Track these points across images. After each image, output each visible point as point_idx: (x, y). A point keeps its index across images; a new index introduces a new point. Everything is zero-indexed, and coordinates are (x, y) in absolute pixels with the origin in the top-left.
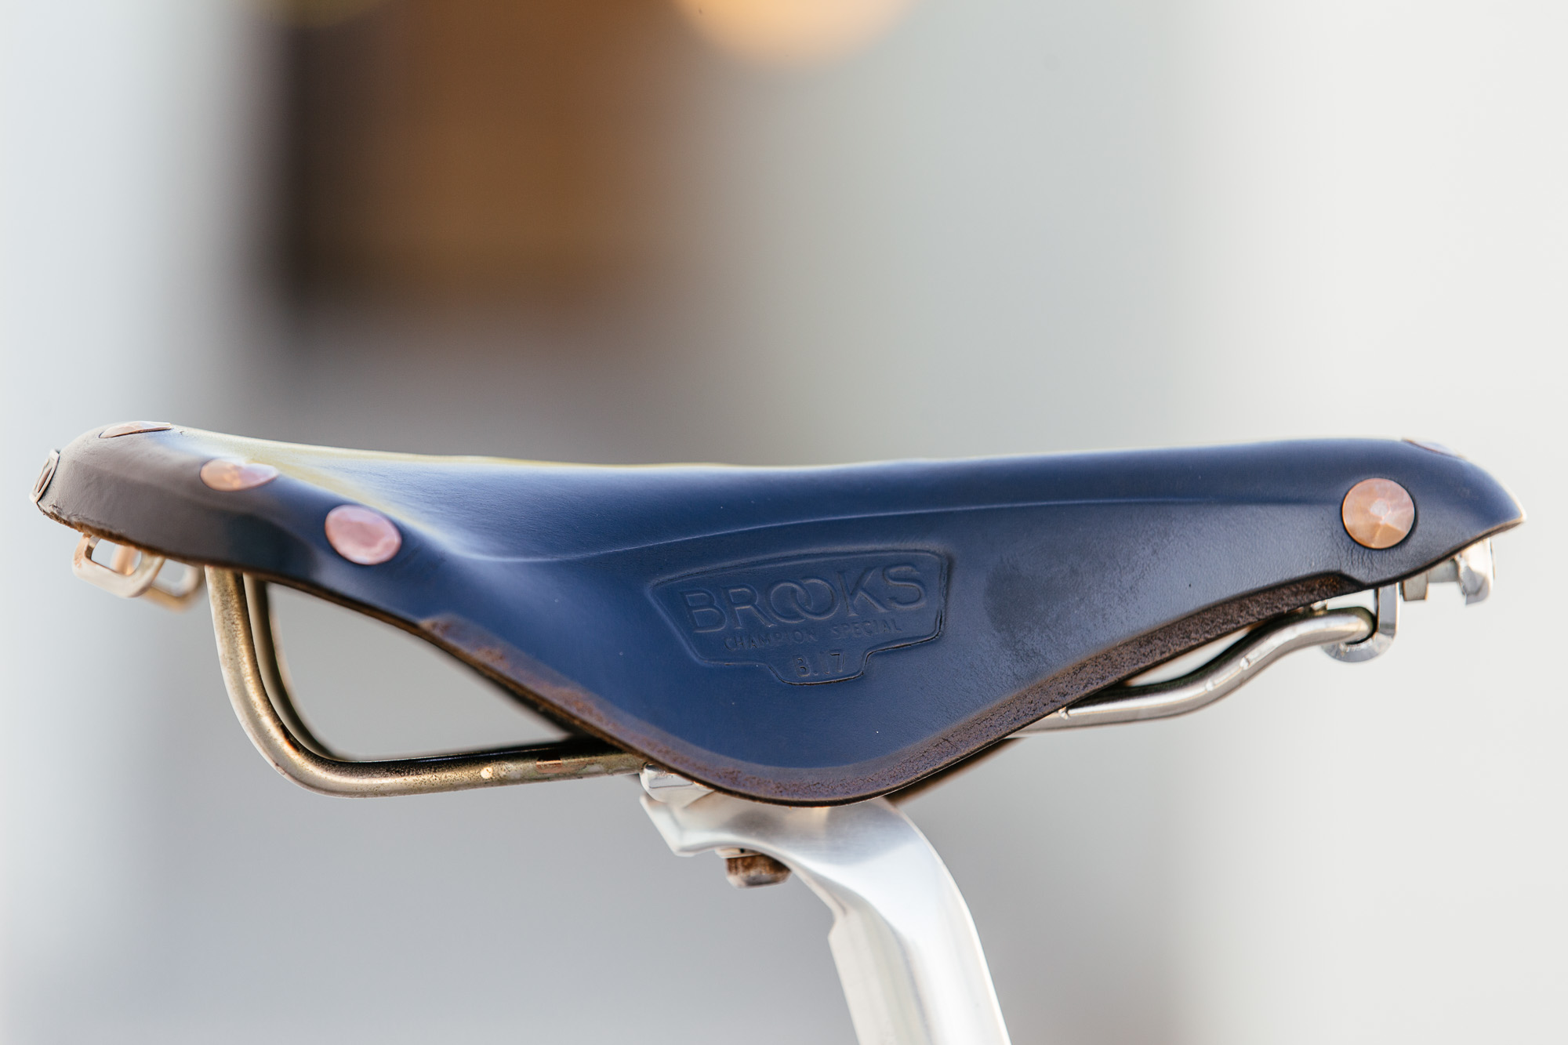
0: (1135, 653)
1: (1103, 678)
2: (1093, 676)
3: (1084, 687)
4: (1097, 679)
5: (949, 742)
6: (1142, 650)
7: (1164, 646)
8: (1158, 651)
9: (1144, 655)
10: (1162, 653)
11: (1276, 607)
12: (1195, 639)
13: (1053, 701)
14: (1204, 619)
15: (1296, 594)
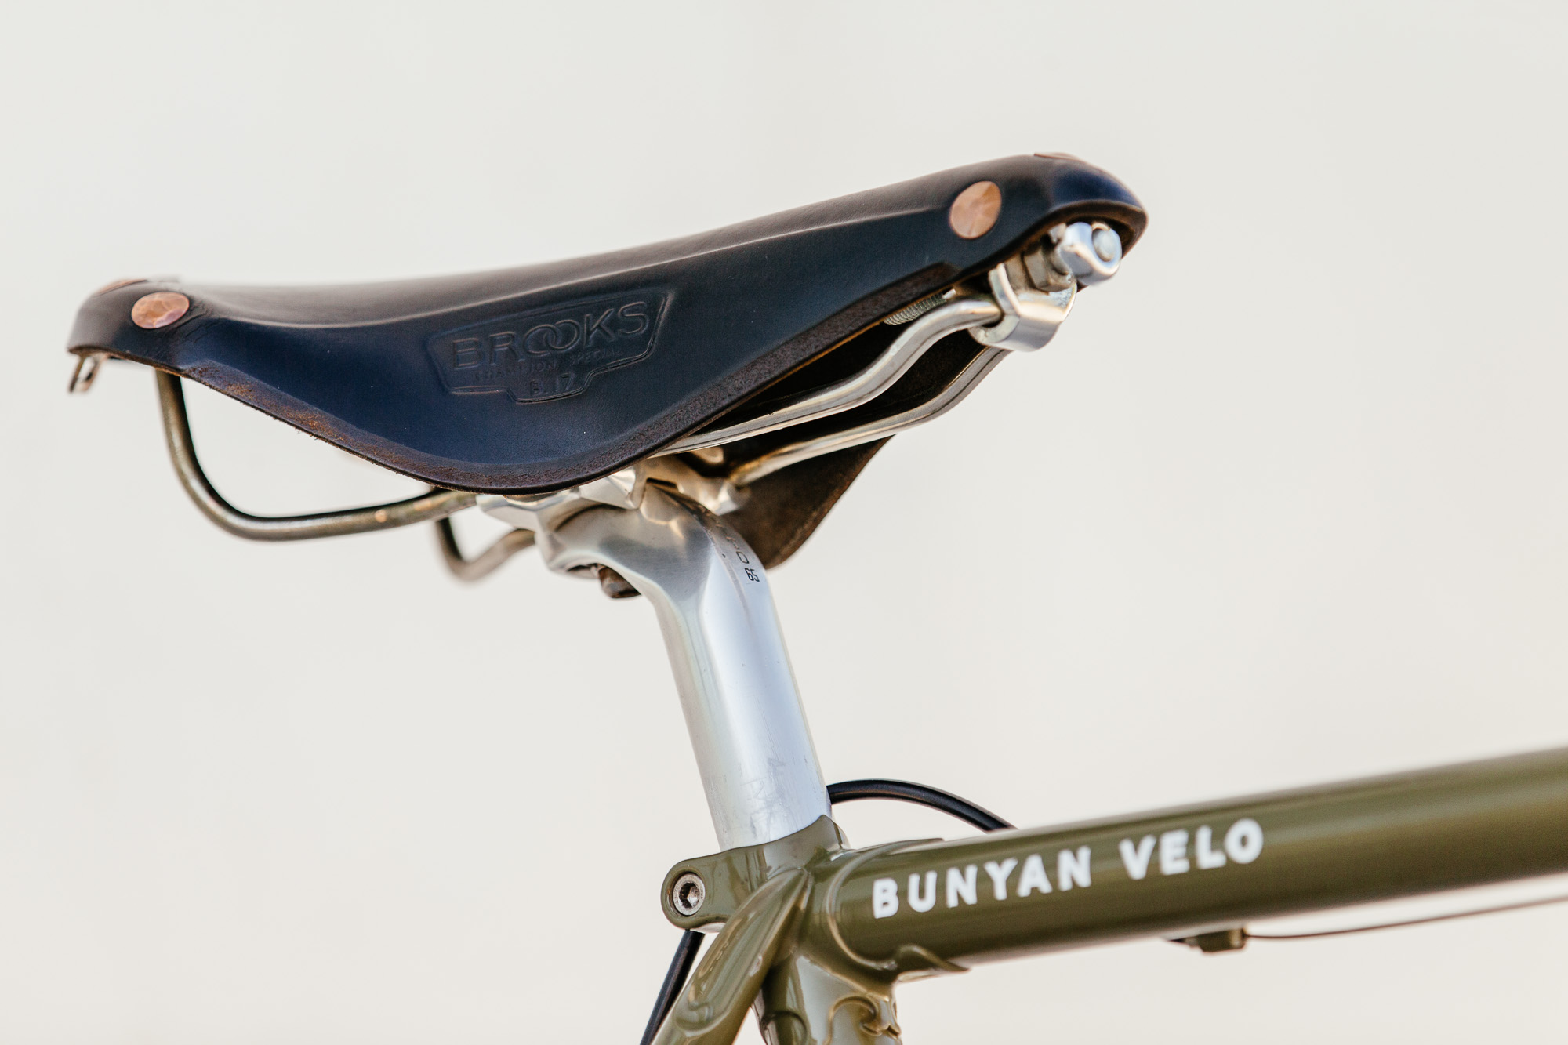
0: (795, 349)
1: (770, 372)
2: (762, 372)
3: (755, 381)
4: (765, 373)
5: (644, 435)
6: (801, 346)
7: (817, 341)
8: (813, 345)
9: (802, 350)
10: (817, 347)
11: (902, 298)
12: (841, 332)
13: (730, 395)
14: (847, 315)
15: (916, 285)
